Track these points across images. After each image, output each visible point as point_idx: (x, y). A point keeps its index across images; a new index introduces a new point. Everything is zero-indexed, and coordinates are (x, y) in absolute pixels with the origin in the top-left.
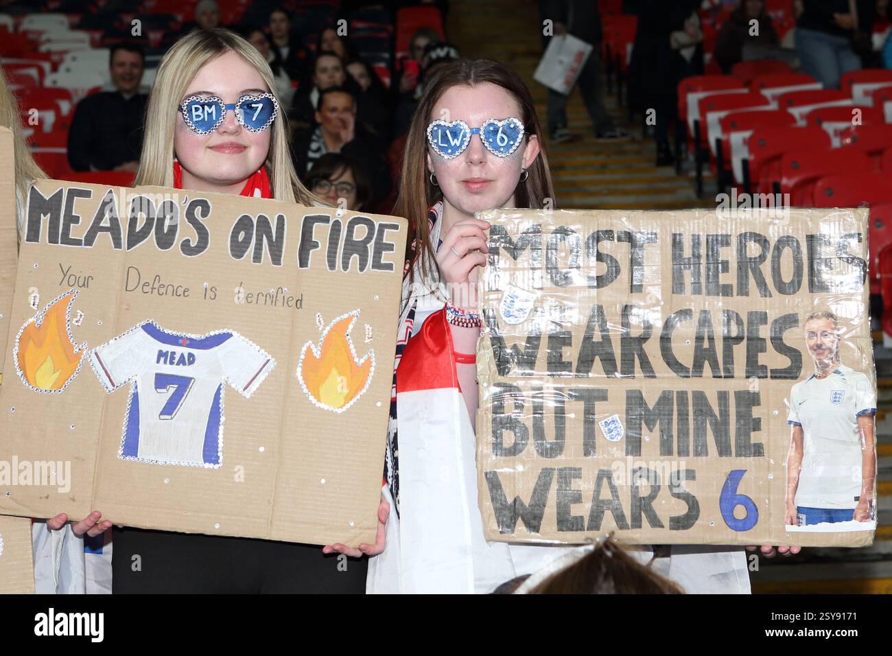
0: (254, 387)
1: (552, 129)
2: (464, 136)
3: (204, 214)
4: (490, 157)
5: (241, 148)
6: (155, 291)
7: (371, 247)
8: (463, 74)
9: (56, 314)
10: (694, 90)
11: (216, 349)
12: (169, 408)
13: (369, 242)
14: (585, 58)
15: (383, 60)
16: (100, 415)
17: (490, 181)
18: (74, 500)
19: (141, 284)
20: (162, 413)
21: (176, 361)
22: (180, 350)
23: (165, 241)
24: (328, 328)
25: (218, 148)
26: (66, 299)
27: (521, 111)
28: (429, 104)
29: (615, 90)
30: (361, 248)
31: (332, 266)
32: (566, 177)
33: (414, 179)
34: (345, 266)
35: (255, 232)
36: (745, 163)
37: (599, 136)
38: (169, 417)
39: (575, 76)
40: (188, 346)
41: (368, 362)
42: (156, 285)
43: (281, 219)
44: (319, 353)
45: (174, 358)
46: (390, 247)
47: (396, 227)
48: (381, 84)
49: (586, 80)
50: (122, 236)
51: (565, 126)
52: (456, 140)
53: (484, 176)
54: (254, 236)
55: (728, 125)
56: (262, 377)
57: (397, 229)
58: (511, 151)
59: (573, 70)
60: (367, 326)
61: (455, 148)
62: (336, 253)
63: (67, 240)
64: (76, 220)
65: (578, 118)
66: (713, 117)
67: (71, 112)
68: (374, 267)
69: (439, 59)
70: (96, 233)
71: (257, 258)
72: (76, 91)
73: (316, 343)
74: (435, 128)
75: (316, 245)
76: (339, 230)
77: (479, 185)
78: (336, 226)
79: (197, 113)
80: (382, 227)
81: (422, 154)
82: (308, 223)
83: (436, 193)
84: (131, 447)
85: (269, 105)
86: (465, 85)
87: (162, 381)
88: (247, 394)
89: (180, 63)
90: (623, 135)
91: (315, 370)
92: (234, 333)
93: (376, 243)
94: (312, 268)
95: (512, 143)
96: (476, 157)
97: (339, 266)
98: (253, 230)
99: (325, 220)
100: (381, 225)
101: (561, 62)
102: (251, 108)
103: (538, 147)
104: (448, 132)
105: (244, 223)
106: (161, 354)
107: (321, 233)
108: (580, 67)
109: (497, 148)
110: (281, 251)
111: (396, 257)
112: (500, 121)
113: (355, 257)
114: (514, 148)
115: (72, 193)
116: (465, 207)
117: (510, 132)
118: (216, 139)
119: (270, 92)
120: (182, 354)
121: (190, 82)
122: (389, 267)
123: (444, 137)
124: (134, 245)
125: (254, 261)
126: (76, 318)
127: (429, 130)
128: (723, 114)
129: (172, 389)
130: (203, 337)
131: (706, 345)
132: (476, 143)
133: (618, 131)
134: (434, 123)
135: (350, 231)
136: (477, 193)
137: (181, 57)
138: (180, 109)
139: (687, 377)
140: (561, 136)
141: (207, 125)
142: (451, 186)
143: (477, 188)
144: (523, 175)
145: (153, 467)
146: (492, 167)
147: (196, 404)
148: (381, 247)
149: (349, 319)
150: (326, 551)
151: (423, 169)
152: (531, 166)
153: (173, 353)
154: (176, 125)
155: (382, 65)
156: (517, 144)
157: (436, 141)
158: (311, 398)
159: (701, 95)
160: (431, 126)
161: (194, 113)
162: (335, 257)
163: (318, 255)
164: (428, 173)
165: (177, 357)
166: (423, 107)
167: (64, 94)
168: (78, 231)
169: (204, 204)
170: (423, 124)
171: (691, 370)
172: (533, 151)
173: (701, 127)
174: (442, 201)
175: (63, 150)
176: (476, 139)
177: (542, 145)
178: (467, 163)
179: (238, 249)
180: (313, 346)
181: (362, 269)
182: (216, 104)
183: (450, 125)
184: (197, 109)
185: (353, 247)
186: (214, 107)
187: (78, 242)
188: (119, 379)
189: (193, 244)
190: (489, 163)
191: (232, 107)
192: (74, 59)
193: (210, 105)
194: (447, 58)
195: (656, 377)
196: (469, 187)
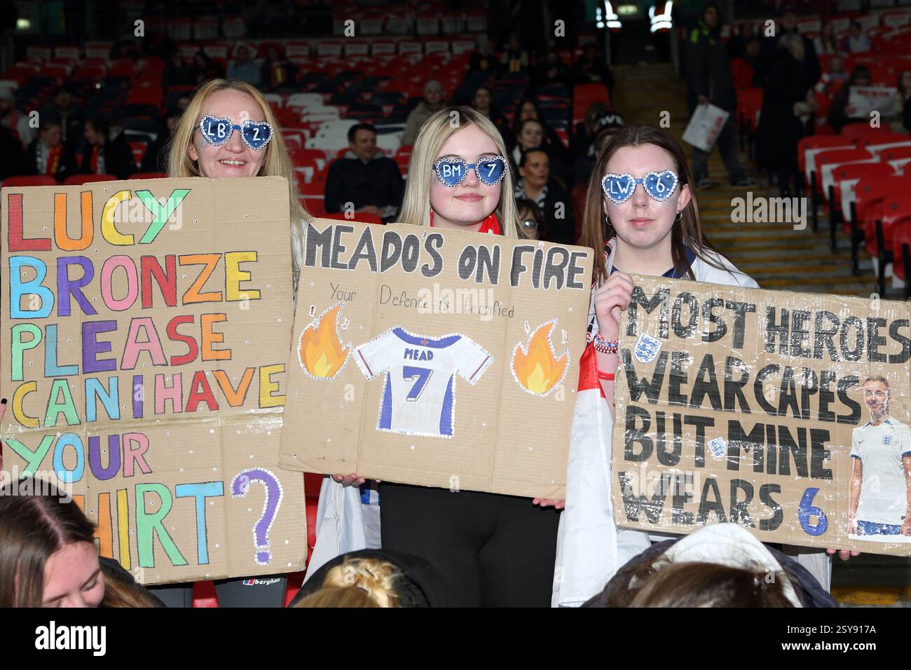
0: (478, 377)
1: (697, 179)
2: (631, 185)
3: (439, 245)
4: (651, 202)
5: (479, 198)
6: (403, 304)
7: (566, 270)
8: (630, 138)
9: (329, 320)
10: (811, 147)
11: (448, 348)
12: (414, 393)
13: (564, 267)
14: (723, 124)
15: (563, 125)
16: (362, 396)
17: (652, 220)
18: (343, 460)
19: (392, 299)
20: (408, 397)
21: (419, 357)
22: (422, 349)
23: (409, 266)
24: (534, 333)
25: (462, 197)
26: (336, 310)
27: (676, 165)
28: (603, 162)
29: (746, 148)
30: (558, 272)
31: (536, 285)
32: (708, 216)
33: (593, 220)
34: (546, 285)
35: (477, 259)
36: (853, 205)
37: (734, 184)
38: (414, 399)
39: (715, 137)
40: (428, 346)
41: (564, 360)
42: (403, 299)
43: (497, 249)
44: (527, 351)
45: (417, 355)
46: (581, 271)
47: (585, 255)
48: (562, 145)
49: (723, 141)
50: (377, 262)
51: (706, 176)
52: (624, 189)
53: (646, 216)
54: (477, 262)
55: (839, 175)
56: (483, 370)
57: (586, 256)
58: (668, 196)
59: (713, 132)
60: (563, 331)
61: (624, 195)
62: (539, 275)
63: (335, 265)
64: (342, 249)
65: (717, 170)
66: (827, 169)
67: (325, 168)
68: (568, 286)
69: (608, 125)
70: (357, 259)
71: (479, 278)
72: (329, 151)
73: (524, 345)
74: (608, 180)
75: (523, 269)
76: (542, 258)
77: (642, 223)
78: (539, 255)
79: (447, 171)
80: (574, 255)
81: (599, 200)
82: (518, 252)
83: (610, 231)
84: (386, 422)
85: (501, 166)
86: (631, 146)
87: (408, 372)
88: (473, 383)
89: (434, 133)
90: (753, 183)
91: (523, 364)
92: (462, 336)
93: (570, 267)
94: (520, 287)
95: (668, 190)
96: (640, 201)
97: (541, 285)
98: (476, 257)
99: (531, 249)
100: (573, 253)
101: (704, 126)
102: (487, 167)
103: (690, 195)
104: (618, 183)
105: (469, 252)
106: (407, 352)
107: (527, 259)
108: (719, 130)
109: (657, 194)
110: (497, 274)
111: (585, 278)
112: (658, 173)
113: (554, 279)
114: (670, 194)
115: (339, 229)
116: (632, 241)
117: (667, 181)
118: (460, 190)
119: (501, 155)
120: (423, 352)
121: (441, 148)
122: (580, 286)
123: (616, 188)
124: (386, 269)
125: (477, 281)
126: (343, 324)
127: (603, 181)
128: (834, 166)
129: (416, 378)
130: (439, 339)
131: (789, 393)
132: (640, 190)
133: (749, 180)
134: (607, 176)
135: (550, 258)
136: (641, 230)
137: (435, 127)
138: (434, 168)
139: (774, 415)
140: (703, 184)
141: (455, 180)
142: (621, 225)
143: (641, 225)
144: (678, 216)
145: (402, 436)
146: (653, 209)
147: (434, 390)
148: (574, 270)
149: (550, 325)
150: (535, 502)
151: (600, 212)
152: (685, 209)
153: (417, 351)
154: (431, 180)
155: (562, 130)
156: (672, 191)
157: (608, 190)
158: (521, 386)
159: (817, 151)
160: (605, 178)
161: (445, 171)
162: (538, 278)
163: (525, 277)
164: (604, 215)
165: (420, 354)
166: (599, 164)
167: (320, 154)
168: (344, 258)
169: (438, 237)
170: (599, 177)
171: (777, 410)
172: (687, 196)
173: (817, 177)
174: (615, 237)
175: (322, 197)
176: (640, 186)
177: (693, 192)
178: (633, 206)
179: (465, 272)
180: (522, 346)
181: (559, 287)
182: (461, 164)
183: (620, 177)
184: (447, 168)
185: (551, 270)
186: (459, 166)
187: (343, 266)
188: (377, 370)
189: (431, 268)
190: (650, 206)
191: (473, 166)
192: (327, 127)
193: (456, 165)
194: (615, 124)
195: (750, 413)
196: (635, 225)
